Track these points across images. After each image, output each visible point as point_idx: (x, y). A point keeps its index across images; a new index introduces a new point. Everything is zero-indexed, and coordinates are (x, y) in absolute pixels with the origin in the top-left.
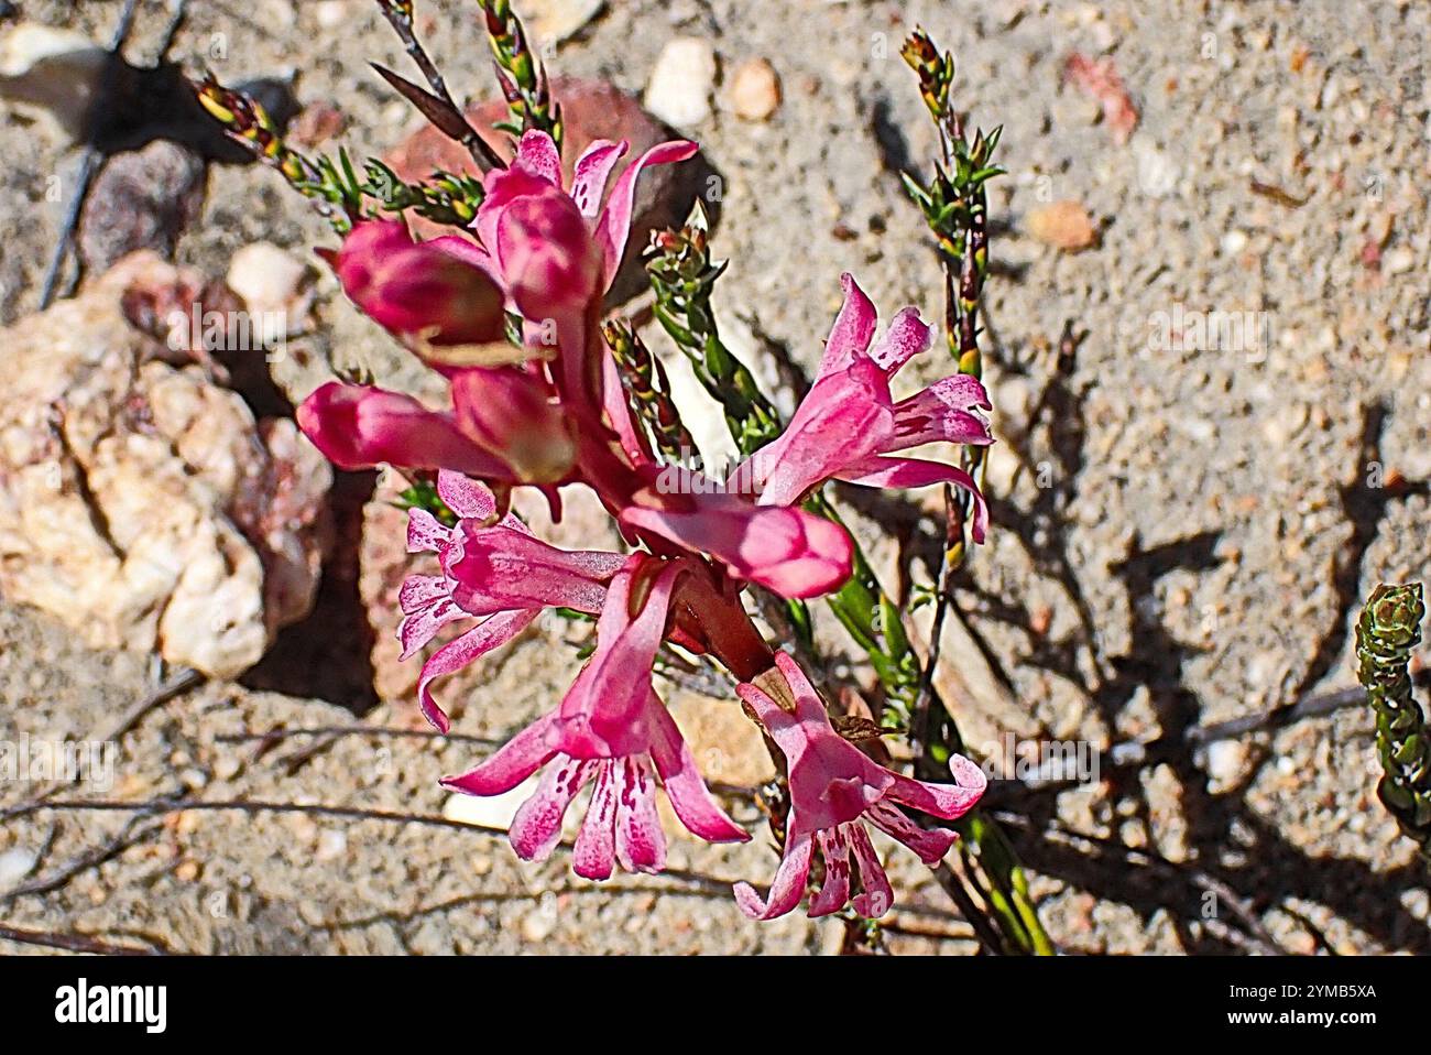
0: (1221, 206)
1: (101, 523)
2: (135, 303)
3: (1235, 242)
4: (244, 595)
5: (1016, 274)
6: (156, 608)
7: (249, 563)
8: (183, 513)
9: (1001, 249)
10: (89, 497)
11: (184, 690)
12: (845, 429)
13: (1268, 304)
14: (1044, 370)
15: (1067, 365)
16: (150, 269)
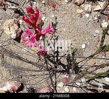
0: (67, 32)
1: (10, 30)
3: (67, 34)
4: (15, 35)
5: (57, 32)
6: (11, 34)
7: (16, 34)
8: (14, 30)
9: (56, 31)
10: (9, 28)
11: (11, 39)
12: (47, 30)
13: (68, 37)
14: (56, 37)
15: (58, 37)
16: (16, 19)
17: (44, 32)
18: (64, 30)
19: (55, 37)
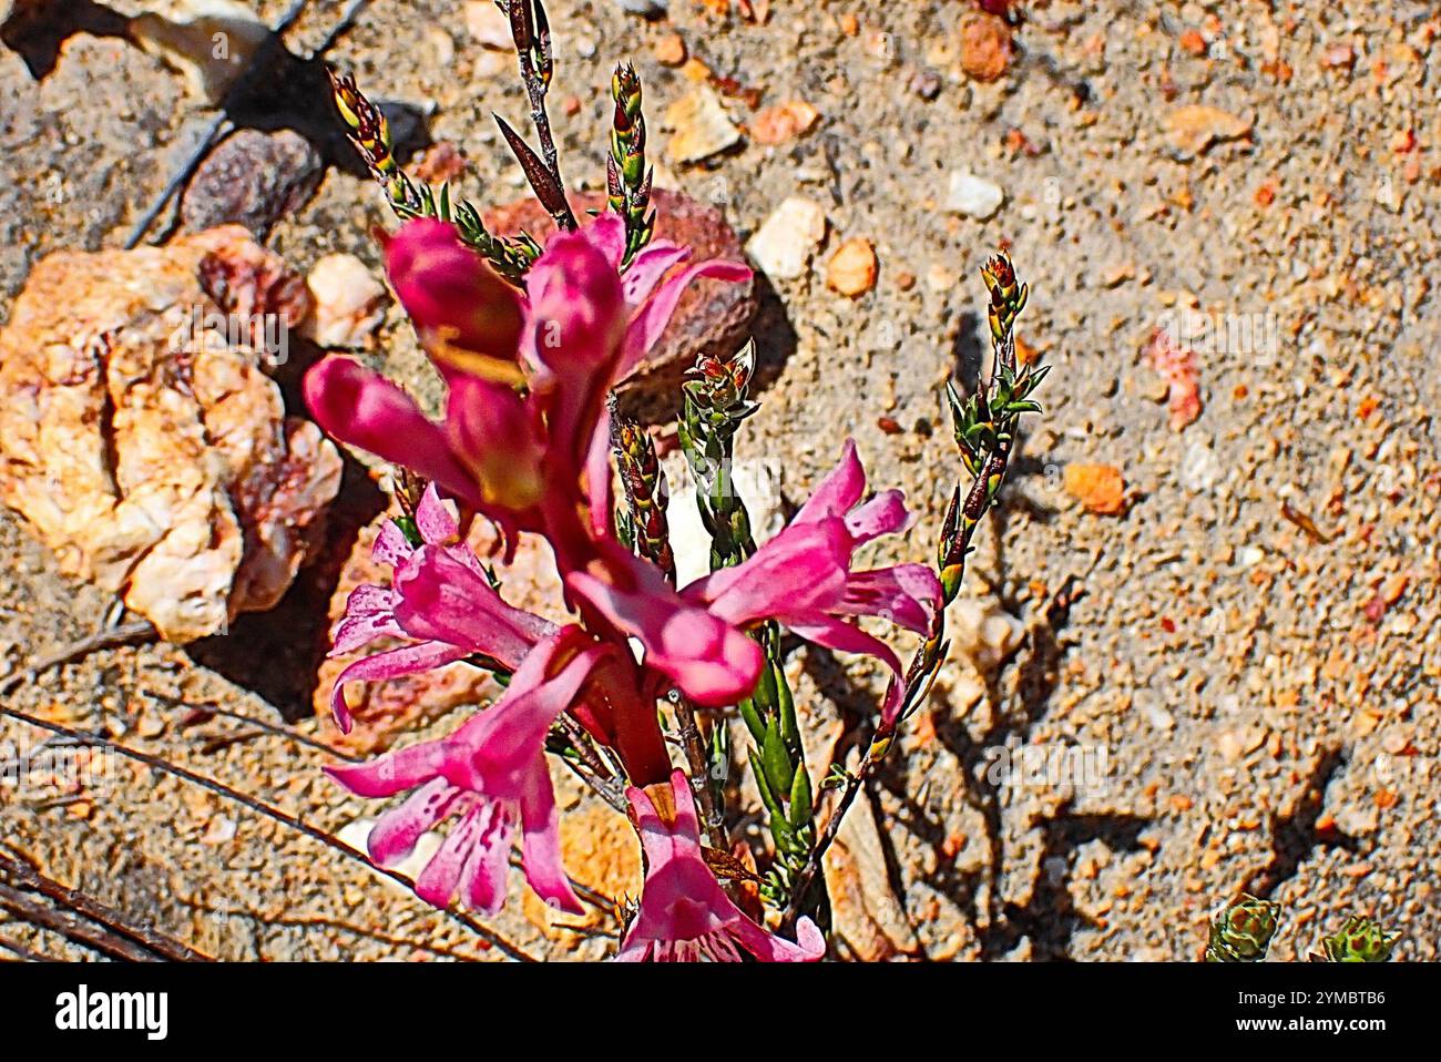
0: (1250, 518)
1: (111, 460)
2: (214, 268)
3: (1251, 556)
4: (217, 571)
5: (1041, 515)
6: (135, 555)
7: (234, 542)
8: (189, 475)
10: (108, 431)
11: (136, 641)
13: (1263, 624)
14: (1035, 616)
15: (1059, 616)
17: (714, 653)
18: (1200, 466)
19: (1012, 608)
